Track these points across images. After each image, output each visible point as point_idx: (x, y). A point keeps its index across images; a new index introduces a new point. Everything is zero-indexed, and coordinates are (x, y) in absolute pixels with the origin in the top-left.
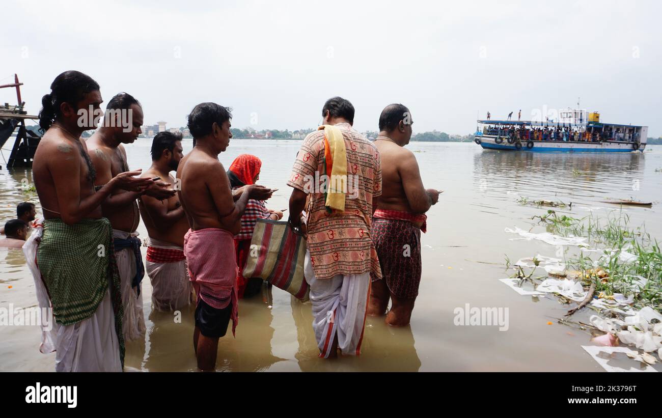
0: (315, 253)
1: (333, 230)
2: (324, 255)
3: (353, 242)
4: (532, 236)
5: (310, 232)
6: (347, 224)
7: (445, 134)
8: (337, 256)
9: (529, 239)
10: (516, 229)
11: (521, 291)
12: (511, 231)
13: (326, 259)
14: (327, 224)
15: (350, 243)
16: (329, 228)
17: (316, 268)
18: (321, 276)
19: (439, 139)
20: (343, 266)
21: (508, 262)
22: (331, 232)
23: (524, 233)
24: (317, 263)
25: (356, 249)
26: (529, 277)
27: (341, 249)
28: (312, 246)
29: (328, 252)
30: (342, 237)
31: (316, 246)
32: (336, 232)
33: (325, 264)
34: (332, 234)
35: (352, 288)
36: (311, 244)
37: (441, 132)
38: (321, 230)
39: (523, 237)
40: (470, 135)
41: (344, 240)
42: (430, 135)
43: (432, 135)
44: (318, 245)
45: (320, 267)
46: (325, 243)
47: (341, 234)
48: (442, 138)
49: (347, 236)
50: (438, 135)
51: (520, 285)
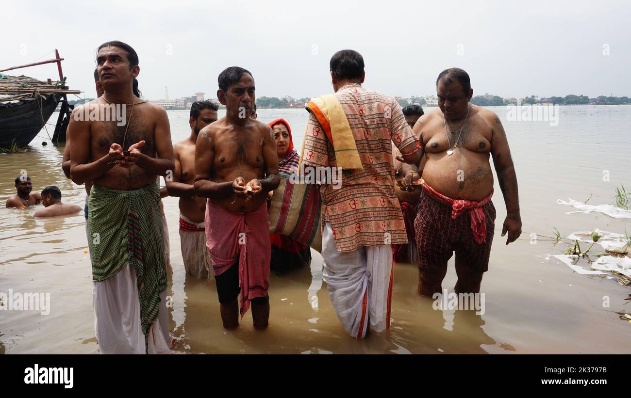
0: (337, 226)
1: (355, 199)
2: (347, 227)
3: (375, 211)
4: (589, 208)
5: (329, 204)
6: (368, 193)
7: (499, 97)
8: (359, 227)
9: (587, 212)
10: (569, 201)
11: (580, 270)
12: (564, 202)
13: (349, 231)
14: (347, 193)
15: (373, 213)
16: (350, 197)
17: (338, 241)
18: (345, 249)
19: (491, 102)
20: (366, 238)
21: (558, 236)
22: (353, 202)
23: (579, 205)
24: (339, 236)
25: (378, 218)
26: (585, 253)
27: (364, 219)
28: (333, 217)
29: (350, 223)
30: (365, 207)
31: (337, 218)
32: (358, 201)
33: (348, 236)
34: (354, 204)
35: (377, 261)
36: (332, 216)
37: (494, 96)
38: (342, 200)
39: (579, 210)
40: (527, 98)
41: (367, 210)
42: (481, 98)
43: (484, 98)
44: (340, 216)
45: (342, 240)
46: (348, 214)
47: (363, 203)
48: (495, 101)
49: (369, 205)
50: (490, 99)
51: (575, 262)
